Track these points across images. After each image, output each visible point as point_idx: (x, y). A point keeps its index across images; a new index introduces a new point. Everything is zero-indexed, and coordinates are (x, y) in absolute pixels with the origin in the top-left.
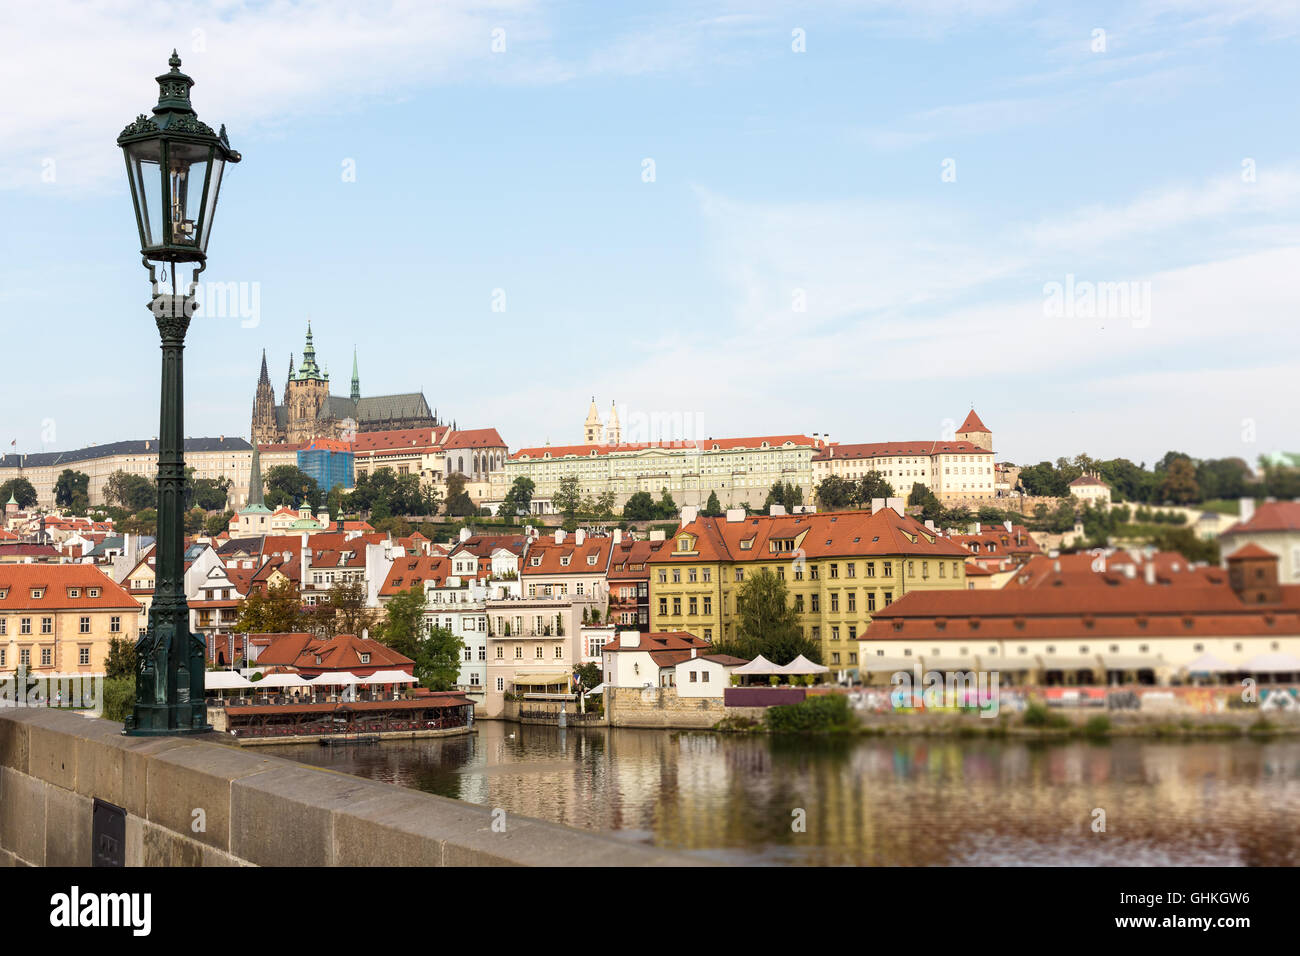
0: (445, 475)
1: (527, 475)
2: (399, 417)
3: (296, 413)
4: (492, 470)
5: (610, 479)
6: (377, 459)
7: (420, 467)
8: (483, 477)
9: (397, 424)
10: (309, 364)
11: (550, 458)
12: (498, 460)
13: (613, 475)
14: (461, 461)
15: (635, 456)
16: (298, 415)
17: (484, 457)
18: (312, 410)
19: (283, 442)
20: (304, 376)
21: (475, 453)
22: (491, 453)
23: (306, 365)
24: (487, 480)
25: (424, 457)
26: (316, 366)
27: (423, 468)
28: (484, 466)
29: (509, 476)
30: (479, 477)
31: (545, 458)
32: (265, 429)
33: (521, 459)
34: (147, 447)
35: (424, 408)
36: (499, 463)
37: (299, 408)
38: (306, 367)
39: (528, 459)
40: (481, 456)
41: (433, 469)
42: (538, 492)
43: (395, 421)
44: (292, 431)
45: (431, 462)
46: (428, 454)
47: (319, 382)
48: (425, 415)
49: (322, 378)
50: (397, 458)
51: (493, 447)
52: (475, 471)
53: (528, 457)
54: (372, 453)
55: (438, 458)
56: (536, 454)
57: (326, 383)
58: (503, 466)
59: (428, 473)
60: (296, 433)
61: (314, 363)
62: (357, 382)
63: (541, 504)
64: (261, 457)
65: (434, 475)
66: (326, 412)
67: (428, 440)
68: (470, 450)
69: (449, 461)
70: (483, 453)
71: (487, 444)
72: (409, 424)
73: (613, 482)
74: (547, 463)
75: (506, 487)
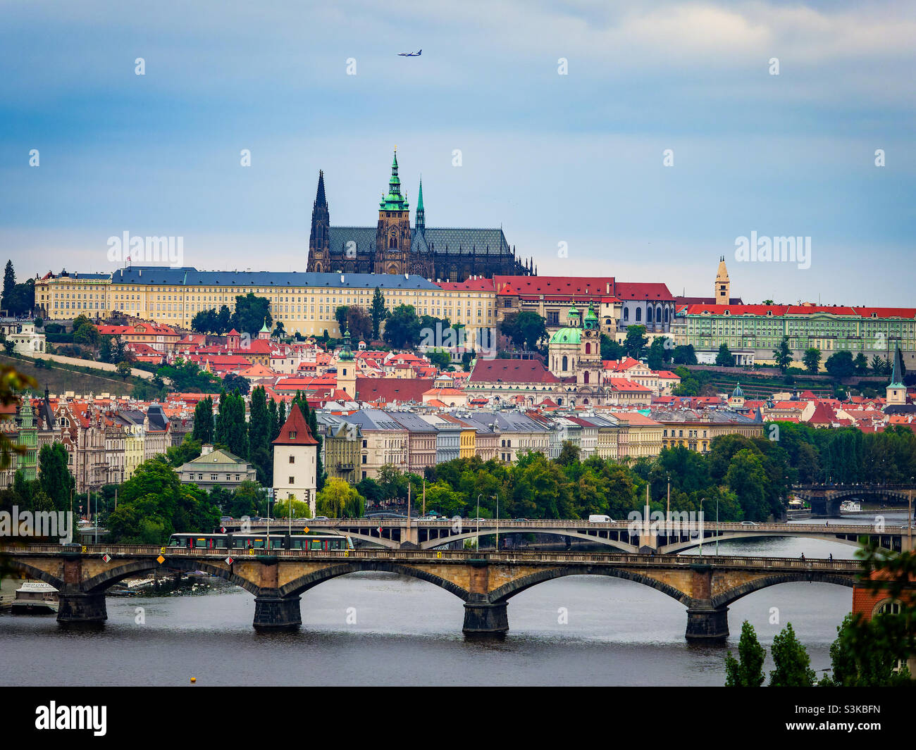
0: (623, 323)
1: (708, 329)
4: (666, 321)
5: (785, 337)
8: (658, 327)
9: (481, 260)
11: (729, 315)
12: (672, 312)
13: (787, 333)
14: (638, 312)
15: (807, 319)
17: (659, 309)
20: (395, 207)
21: (650, 305)
22: (667, 306)
24: (664, 330)
25: (602, 305)
27: (602, 315)
28: (658, 317)
29: (691, 329)
30: (654, 326)
31: (725, 315)
33: (703, 314)
36: (672, 315)
39: (709, 315)
40: (657, 307)
44: (383, 260)
45: (610, 311)
46: (607, 303)
50: (571, 304)
51: (669, 302)
52: (649, 321)
53: (709, 313)
55: (616, 307)
56: (715, 312)
60: (387, 262)
65: (616, 323)
67: (600, 289)
68: (646, 302)
69: (626, 311)
70: (659, 306)
71: (662, 298)
72: (495, 260)
73: (790, 340)
74: (727, 319)
75: (689, 338)
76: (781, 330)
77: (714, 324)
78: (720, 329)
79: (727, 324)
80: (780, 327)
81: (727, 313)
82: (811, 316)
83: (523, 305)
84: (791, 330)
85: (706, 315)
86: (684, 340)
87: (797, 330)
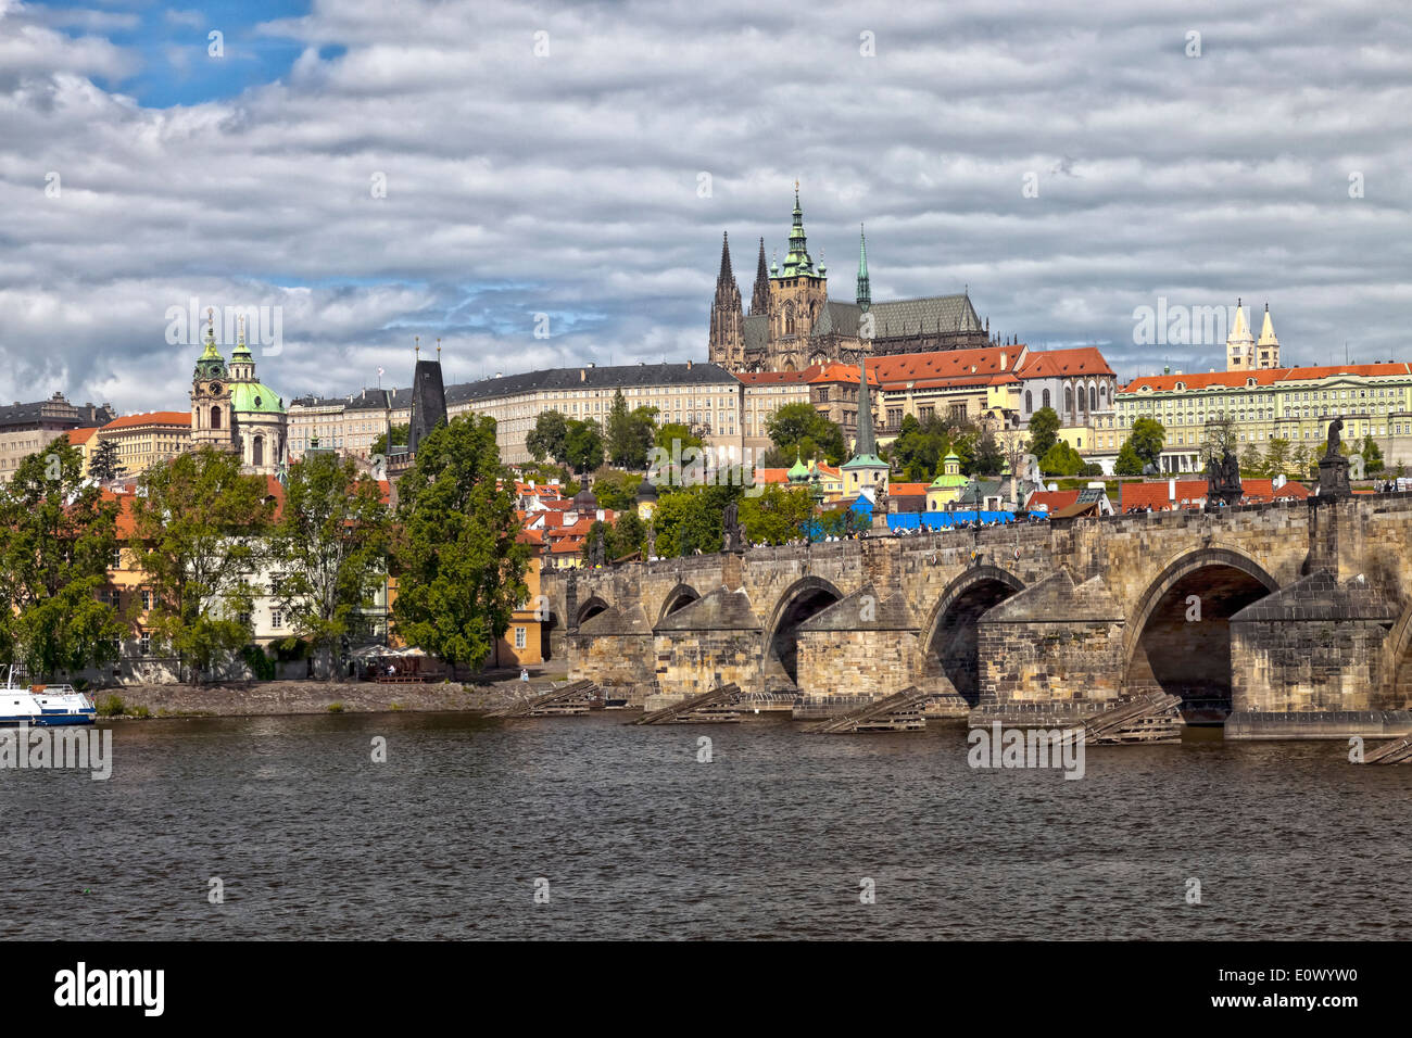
0: (1025, 417)
1: (1149, 415)
2: (935, 330)
3: (780, 327)
4: (1093, 408)
5: (1278, 421)
6: (918, 394)
7: (985, 405)
8: (1079, 419)
9: (932, 343)
10: (799, 254)
11: (1183, 391)
12: (1103, 393)
13: (1281, 414)
14: (1046, 394)
15: (1315, 388)
16: (784, 330)
17: (1081, 388)
18: (804, 323)
19: (758, 370)
20: (791, 272)
21: (1068, 383)
22: (1092, 383)
23: (794, 256)
24: (1086, 424)
25: (991, 390)
26: (808, 257)
27: (990, 406)
28: (1084, 403)
29: (1122, 418)
30: (1073, 418)
31: (1176, 391)
32: (730, 351)
33: (1140, 393)
34: (583, 378)
35: (971, 318)
36: (1103, 399)
37: (784, 319)
38: (793, 258)
39: (1150, 392)
40: (1077, 386)
41: (1004, 407)
42: (1170, 441)
43: (927, 337)
44: (775, 353)
45: (1000, 398)
46: (996, 387)
47: (815, 281)
48: (973, 327)
49: (817, 275)
50: (949, 392)
51: (1094, 375)
52: (1068, 409)
53: (1150, 390)
54: (910, 385)
55: (1011, 391)
56: (1163, 387)
57: (823, 282)
58: (1109, 403)
59: (998, 413)
60: (781, 356)
61: (805, 253)
62: (866, 279)
63: (1175, 458)
64: (746, 391)
65: (1006, 417)
66: (826, 326)
67: (995, 365)
68: (1060, 381)
69: (1029, 396)
70: (1080, 383)
71: (1086, 370)
72: (950, 341)
73: (1282, 424)
74: (1179, 397)
75: (1118, 433)
76: (1270, 409)
77: (1159, 406)
78: (1169, 415)
79: (1180, 405)
80: (1269, 405)
81: (1180, 388)
82: (1322, 382)
83: (886, 400)
84: (1287, 409)
85: (1145, 394)
86: (1111, 437)
87: (1297, 408)
